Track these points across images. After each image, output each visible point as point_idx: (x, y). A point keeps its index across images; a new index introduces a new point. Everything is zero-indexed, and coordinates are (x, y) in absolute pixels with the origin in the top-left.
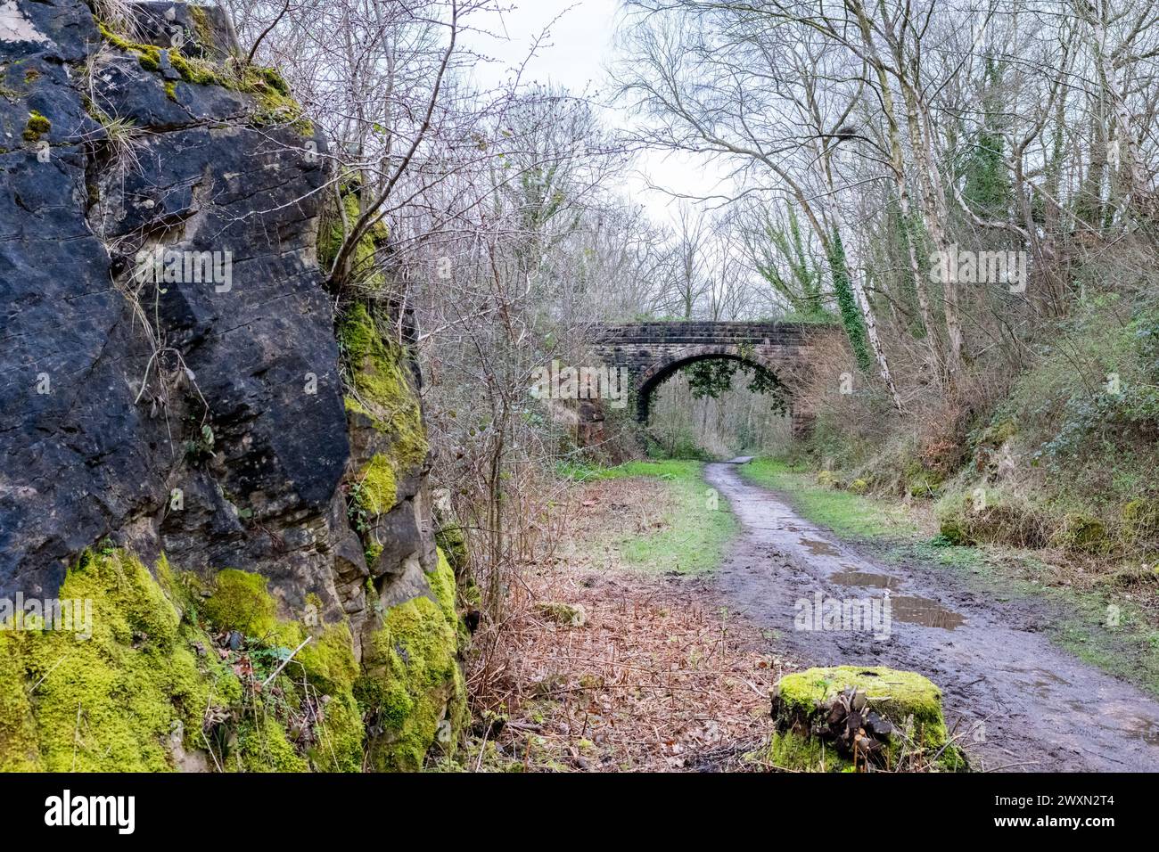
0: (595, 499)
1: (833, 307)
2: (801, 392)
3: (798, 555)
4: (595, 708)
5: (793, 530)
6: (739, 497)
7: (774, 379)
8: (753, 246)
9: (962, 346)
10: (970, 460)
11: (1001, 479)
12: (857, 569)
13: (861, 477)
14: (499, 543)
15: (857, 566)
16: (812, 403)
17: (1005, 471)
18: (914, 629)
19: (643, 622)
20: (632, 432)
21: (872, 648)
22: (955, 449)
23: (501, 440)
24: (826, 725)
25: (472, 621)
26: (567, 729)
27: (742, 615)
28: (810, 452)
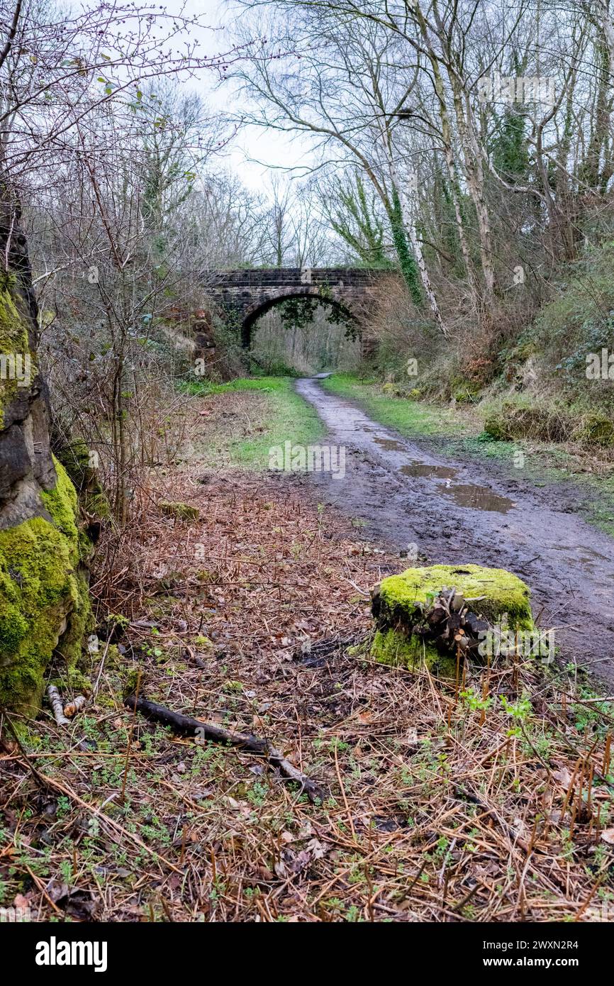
0: (210, 409)
1: (393, 256)
2: (368, 322)
3: (373, 451)
4: (210, 602)
5: (367, 430)
6: (322, 405)
7: (347, 312)
8: (329, 208)
9: (494, 285)
10: (501, 373)
11: (525, 387)
12: (422, 462)
13: (416, 388)
14: (123, 454)
15: (421, 459)
16: (378, 331)
17: (529, 381)
18: (474, 513)
19: (251, 515)
20: (238, 355)
21: (443, 533)
22: (489, 364)
23: (121, 363)
24: (427, 626)
25: (93, 532)
26: (185, 625)
27: (333, 506)
28: (375, 368)
